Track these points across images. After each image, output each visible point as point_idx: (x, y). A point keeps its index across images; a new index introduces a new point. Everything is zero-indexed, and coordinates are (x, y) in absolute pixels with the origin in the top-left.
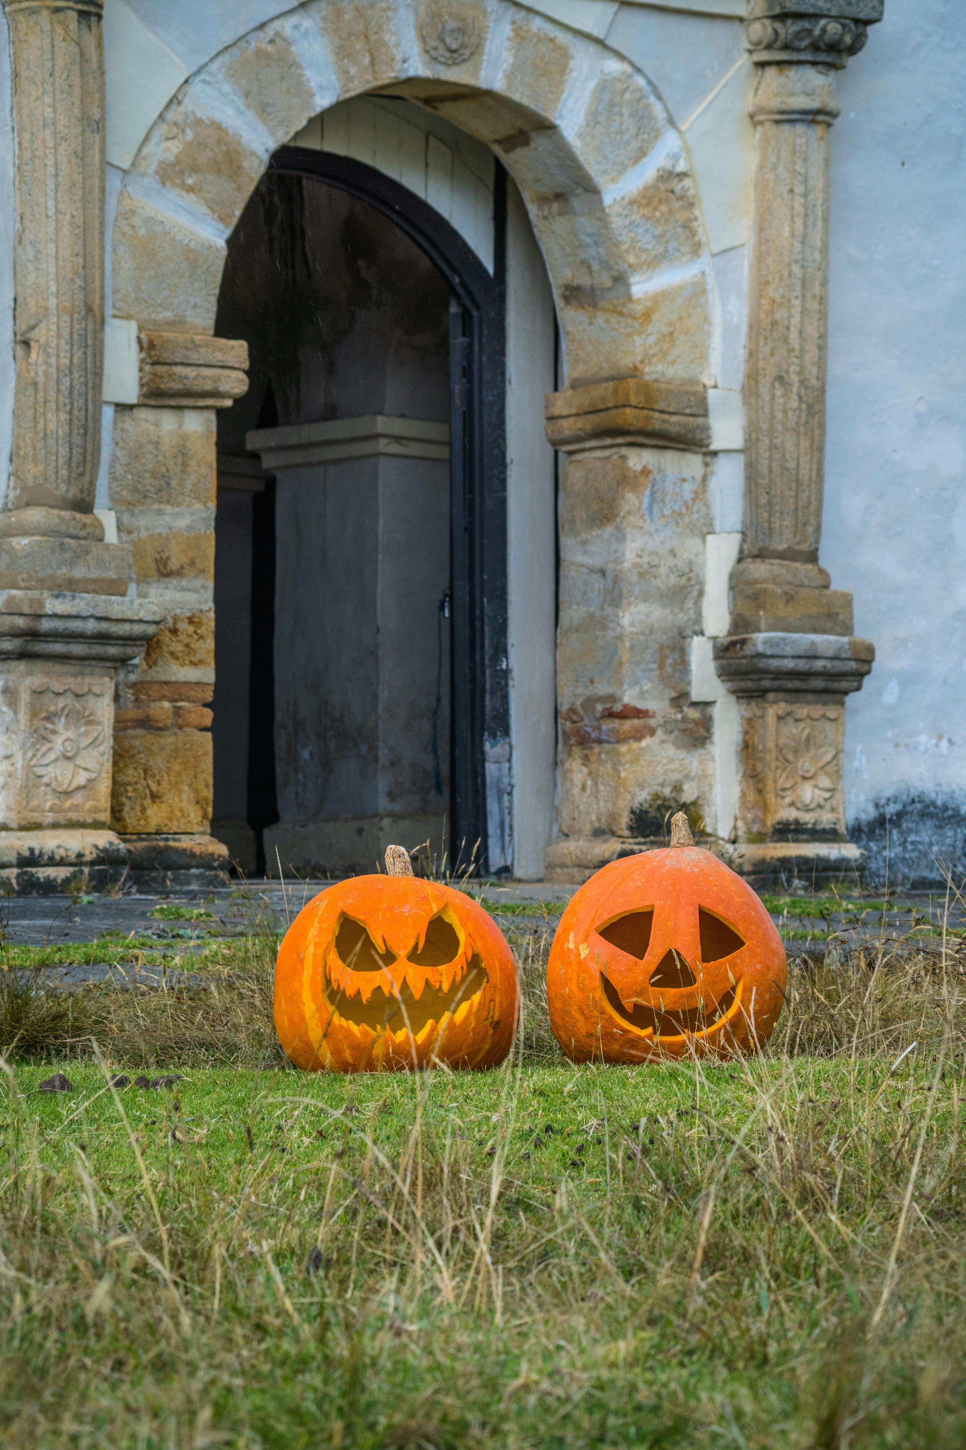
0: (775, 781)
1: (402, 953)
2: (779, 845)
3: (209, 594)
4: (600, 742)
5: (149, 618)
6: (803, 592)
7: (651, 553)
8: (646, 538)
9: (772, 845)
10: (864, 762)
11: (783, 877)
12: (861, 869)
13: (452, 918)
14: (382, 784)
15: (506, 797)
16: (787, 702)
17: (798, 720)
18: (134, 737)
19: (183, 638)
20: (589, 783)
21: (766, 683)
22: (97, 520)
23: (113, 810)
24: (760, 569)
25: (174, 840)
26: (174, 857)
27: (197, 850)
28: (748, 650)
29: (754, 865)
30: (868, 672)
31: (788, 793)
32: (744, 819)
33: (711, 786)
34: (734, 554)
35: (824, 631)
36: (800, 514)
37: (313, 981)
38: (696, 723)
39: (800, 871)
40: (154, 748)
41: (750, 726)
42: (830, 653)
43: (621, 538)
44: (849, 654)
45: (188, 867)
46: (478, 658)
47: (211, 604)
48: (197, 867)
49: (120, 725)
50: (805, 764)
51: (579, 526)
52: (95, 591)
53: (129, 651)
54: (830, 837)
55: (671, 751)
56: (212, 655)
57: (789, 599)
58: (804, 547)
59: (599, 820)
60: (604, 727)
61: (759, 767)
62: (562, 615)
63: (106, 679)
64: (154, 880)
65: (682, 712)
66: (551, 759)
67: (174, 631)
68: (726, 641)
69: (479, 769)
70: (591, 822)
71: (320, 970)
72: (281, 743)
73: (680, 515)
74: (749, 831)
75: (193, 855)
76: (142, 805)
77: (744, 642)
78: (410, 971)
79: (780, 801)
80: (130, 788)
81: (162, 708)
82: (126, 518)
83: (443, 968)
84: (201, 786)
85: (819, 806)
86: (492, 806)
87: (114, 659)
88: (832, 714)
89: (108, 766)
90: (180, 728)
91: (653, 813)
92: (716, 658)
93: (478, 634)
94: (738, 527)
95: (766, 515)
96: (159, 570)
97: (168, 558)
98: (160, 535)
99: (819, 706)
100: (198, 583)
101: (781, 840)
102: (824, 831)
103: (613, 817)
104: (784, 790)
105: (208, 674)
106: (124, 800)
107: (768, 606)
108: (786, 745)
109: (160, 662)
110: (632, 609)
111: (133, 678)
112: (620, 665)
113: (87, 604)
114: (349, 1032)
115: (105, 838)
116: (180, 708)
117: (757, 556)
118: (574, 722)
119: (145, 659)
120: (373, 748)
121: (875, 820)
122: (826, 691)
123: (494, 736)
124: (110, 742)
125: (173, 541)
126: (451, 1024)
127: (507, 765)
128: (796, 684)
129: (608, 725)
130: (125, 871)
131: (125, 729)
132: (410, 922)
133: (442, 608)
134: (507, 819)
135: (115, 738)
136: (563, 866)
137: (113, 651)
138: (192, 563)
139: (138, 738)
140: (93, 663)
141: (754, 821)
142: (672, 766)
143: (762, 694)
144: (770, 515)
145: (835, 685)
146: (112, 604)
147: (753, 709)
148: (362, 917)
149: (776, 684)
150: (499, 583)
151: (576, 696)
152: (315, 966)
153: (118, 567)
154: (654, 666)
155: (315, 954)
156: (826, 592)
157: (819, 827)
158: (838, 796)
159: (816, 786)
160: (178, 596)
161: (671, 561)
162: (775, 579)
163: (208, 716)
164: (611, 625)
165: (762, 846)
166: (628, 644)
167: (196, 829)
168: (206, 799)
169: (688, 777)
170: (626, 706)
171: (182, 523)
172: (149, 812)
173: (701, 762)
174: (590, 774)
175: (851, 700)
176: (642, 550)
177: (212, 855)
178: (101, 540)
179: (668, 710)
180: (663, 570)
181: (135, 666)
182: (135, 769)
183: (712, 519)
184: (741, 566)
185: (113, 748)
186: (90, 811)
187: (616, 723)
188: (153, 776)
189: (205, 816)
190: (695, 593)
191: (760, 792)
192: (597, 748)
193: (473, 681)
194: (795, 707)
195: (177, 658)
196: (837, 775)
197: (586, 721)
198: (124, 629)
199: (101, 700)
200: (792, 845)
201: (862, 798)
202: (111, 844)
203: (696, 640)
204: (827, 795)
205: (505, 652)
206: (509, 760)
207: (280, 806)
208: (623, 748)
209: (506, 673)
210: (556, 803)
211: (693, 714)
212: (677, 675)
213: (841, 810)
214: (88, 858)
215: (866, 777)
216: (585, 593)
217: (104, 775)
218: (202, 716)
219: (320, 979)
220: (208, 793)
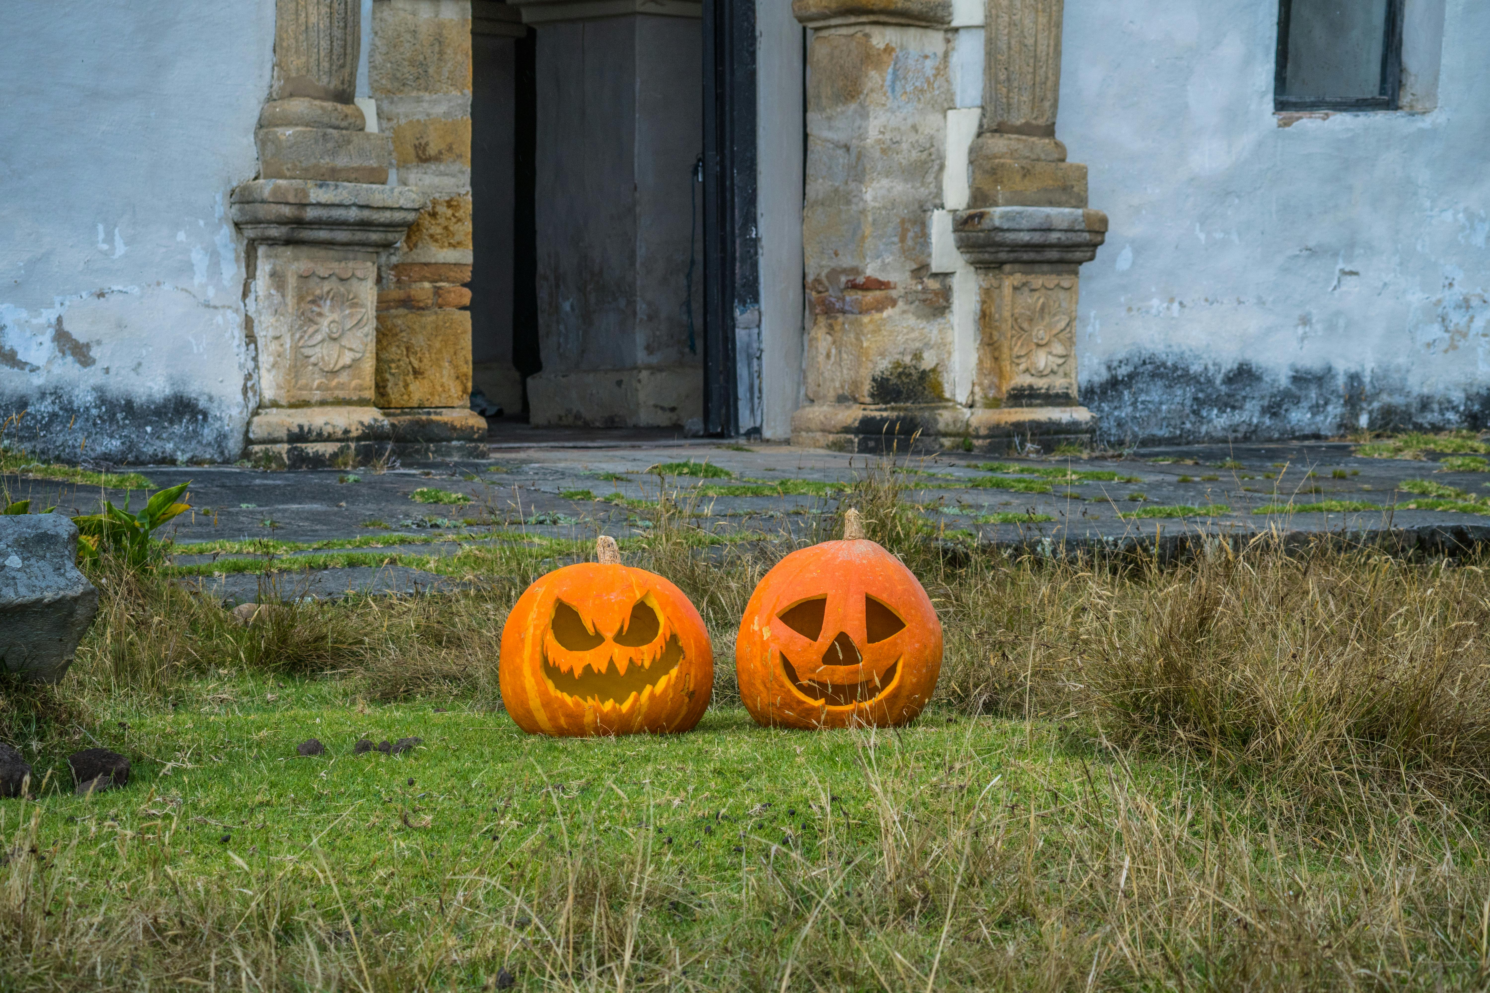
0: (1011, 349)
1: (609, 635)
2: (1013, 410)
3: (466, 178)
4: (844, 312)
5: (409, 206)
6: (1039, 166)
7: (893, 130)
8: (889, 114)
9: (1006, 410)
10: (1097, 327)
11: (1017, 440)
12: (1092, 431)
13: (653, 603)
14: (641, 338)
15: (755, 362)
16: (1023, 273)
17: (1033, 290)
18: (396, 317)
19: (442, 221)
20: (833, 351)
21: (1003, 256)
22: (358, 110)
23: (377, 386)
24: (998, 144)
25: (436, 413)
26: (436, 430)
27: (458, 424)
28: (986, 224)
29: (989, 429)
30: (1102, 242)
31: (1023, 360)
32: (981, 384)
33: (950, 354)
34: (974, 129)
35: (1059, 204)
36: (1038, 90)
37: (532, 659)
38: (936, 293)
39: (1032, 435)
40: (416, 327)
41: (987, 295)
42: (1065, 225)
43: (864, 115)
44: (1082, 226)
45: (449, 440)
46: (728, 228)
47: (469, 188)
48: (458, 439)
49: (383, 306)
50: (1040, 332)
51: (824, 102)
52: (357, 180)
53: (390, 237)
54: (1062, 400)
55: (911, 320)
56: (470, 237)
57: (1026, 173)
58: (1041, 122)
59: (842, 387)
60: (848, 298)
61: (996, 335)
62: (808, 187)
63: (369, 264)
64: (417, 451)
65: (922, 283)
66: (799, 324)
67: (434, 215)
68: (965, 214)
69: (730, 335)
70: (835, 389)
71: (539, 649)
72: (543, 294)
73: (922, 91)
74: (986, 397)
75: (454, 428)
76: (405, 381)
77: (981, 216)
78: (616, 650)
79: (1014, 368)
80: (393, 365)
81: (423, 289)
82: (386, 105)
83: (644, 648)
84: (461, 363)
85: (1053, 372)
86: (742, 370)
87: (375, 244)
88: (1065, 284)
89: (372, 346)
90: (440, 307)
91: (894, 380)
92: (955, 230)
93: (728, 204)
94: (978, 102)
95: (1004, 90)
96: (418, 156)
97: (427, 144)
98: (418, 121)
99: (1054, 276)
100: (455, 168)
101: (1015, 405)
102: (1057, 395)
103: (856, 384)
104: (1019, 357)
105: (465, 255)
106: (388, 376)
107: (1005, 180)
108: (1021, 314)
109: (420, 245)
110: (875, 184)
111: (394, 260)
112: (863, 238)
113: (349, 193)
114: (563, 703)
115: (370, 415)
116: (439, 288)
117: (996, 131)
118: (819, 292)
119: (406, 241)
120: (631, 303)
121: (1107, 382)
122: (1061, 261)
123: (744, 303)
124: (373, 323)
125: (431, 127)
126: (652, 696)
127: (756, 331)
128: (1032, 256)
129: (852, 296)
130: (390, 446)
131: (388, 308)
132: (616, 608)
133: (695, 173)
134: (756, 382)
135: (378, 318)
136: (808, 430)
137: (374, 237)
138: (450, 149)
139: (400, 318)
140: (356, 248)
141: (990, 387)
142: (912, 335)
143: (1000, 265)
144: (1009, 92)
145: (1069, 256)
146: (373, 192)
147: (990, 280)
148: (574, 603)
149: (1012, 256)
150: (748, 154)
151: (822, 267)
152: (534, 645)
153: (378, 156)
154: (896, 239)
155: (534, 635)
156: (1062, 165)
157: (1051, 392)
158: (1071, 362)
159: (1050, 353)
160: (437, 180)
161: (913, 137)
162: (1012, 153)
163: (466, 296)
164: (855, 200)
165: (997, 411)
166: (870, 219)
167: (457, 403)
168: (466, 375)
169: (927, 345)
170: (868, 279)
171: (440, 109)
172: (412, 388)
173: (940, 331)
174: (834, 342)
175: (1084, 269)
176: (885, 127)
177: (472, 427)
178: (362, 129)
179: (909, 281)
180: (905, 146)
181: (397, 249)
182: (398, 347)
183: (953, 94)
184: (980, 140)
185: (377, 330)
186: (355, 389)
187: (859, 295)
188: (416, 353)
189: (464, 391)
190: (936, 168)
191: (996, 359)
192: (841, 318)
193: (724, 250)
194: (1030, 278)
195: (436, 241)
196: (1070, 342)
197: (831, 291)
198: (386, 216)
199: (364, 283)
200: (1026, 409)
201: (1096, 361)
202: (376, 420)
203: (937, 214)
204: (1061, 361)
205: (755, 221)
206: (759, 326)
207: (543, 355)
208: (866, 319)
209: (756, 242)
210: (804, 366)
211: (933, 285)
212: (918, 247)
213: (1073, 375)
214: (354, 434)
215: (1099, 341)
216: (830, 168)
217: (368, 355)
218: (461, 296)
219: (538, 657)
220: (468, 369)
